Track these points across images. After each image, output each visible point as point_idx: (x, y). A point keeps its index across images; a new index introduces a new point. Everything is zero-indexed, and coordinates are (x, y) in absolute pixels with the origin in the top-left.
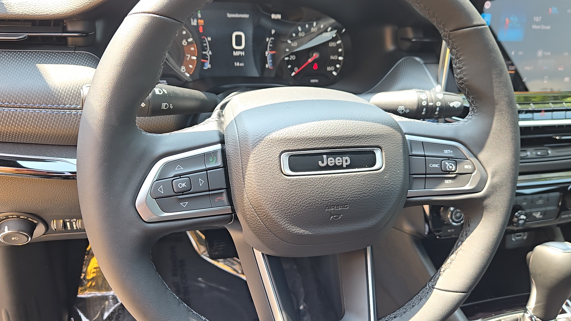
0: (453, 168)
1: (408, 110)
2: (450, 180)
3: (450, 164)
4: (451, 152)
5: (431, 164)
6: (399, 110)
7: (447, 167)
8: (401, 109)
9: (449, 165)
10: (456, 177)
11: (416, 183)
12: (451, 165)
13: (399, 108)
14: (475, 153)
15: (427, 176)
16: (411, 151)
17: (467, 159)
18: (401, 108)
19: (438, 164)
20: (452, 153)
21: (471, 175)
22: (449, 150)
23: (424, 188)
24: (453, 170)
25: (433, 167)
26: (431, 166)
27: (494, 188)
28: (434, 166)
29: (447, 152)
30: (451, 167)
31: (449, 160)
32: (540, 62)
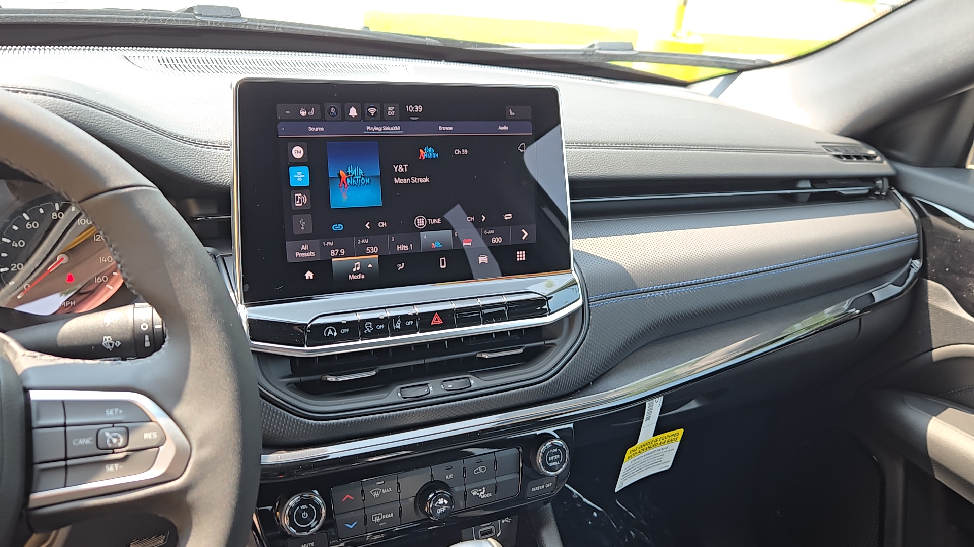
0: (118, 441)
1: (118, 342)
2: (116, 465)
3: (115, 434)
4: (121, 411)
5: (76, 439)
6: (105, 343)
7: (108, 441)
8: (107, 341)
9: (112, 437)
10: (126, 457)
11: (45, 479)
12: (116, 437)
13: (104, 340)
14: (167, 407)
15: (70, 462)
16: (38, 418)
17: (151, 421)
18: (107, 339)
19: (91, 438)
20: (122, 413)
21: (157, 449)
22: (116, 410)
23: (63, 486)
24: (120, 444)
25: (81, 445)
26: (77, 442)
27: (204, 467)
28: (82, 441)
29: (111, 415)
30: (115, 440)
31: (113, 427)
32: (424, 235)
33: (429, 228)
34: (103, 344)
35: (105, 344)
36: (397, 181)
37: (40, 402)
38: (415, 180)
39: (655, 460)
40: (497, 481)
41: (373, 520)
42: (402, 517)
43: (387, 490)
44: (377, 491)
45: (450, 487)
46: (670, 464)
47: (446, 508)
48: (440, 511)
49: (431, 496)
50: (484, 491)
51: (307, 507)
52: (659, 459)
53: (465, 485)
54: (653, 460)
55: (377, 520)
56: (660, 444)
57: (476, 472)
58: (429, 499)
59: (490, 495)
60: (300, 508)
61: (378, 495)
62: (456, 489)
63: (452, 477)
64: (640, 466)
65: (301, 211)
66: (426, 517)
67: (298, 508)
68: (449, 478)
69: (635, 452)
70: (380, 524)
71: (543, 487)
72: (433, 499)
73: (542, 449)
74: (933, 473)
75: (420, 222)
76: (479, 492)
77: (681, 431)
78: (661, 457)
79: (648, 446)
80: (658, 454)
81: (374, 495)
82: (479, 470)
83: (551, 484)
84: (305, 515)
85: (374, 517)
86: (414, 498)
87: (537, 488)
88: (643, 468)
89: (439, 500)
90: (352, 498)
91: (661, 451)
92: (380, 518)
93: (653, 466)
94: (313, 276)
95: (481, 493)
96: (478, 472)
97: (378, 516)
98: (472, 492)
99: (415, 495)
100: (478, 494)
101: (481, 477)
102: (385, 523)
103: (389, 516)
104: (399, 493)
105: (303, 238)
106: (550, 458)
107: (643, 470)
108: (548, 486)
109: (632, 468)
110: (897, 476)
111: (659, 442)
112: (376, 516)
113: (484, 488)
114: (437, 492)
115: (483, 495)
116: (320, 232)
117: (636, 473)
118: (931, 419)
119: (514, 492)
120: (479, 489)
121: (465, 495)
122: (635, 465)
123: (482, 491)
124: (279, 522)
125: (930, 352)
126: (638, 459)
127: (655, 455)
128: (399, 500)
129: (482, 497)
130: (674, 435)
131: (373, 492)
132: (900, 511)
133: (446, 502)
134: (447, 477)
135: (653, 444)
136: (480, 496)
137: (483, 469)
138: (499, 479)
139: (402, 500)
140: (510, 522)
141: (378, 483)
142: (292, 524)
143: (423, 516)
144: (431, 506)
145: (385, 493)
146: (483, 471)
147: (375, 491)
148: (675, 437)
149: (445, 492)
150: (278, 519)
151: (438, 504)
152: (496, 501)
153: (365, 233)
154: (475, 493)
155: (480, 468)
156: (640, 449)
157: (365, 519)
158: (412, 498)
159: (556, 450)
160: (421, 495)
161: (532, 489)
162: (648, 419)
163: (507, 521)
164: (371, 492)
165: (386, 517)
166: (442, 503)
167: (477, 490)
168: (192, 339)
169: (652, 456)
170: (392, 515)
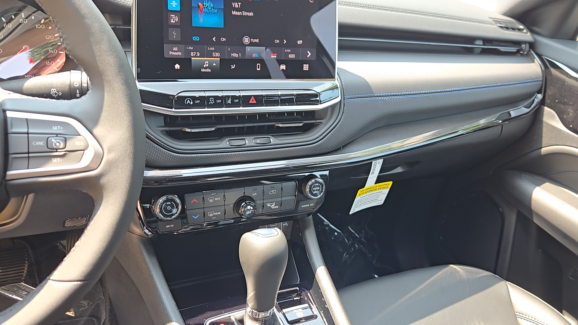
0: (60, 145)
1: (60, 92)
2: (59, 159)
3: (58, 141)
4: (61, 128)
5: (35, 142)
7: (54, 144)
8: (54, 92)
9: (56, 142)
10: (65, 155)
11: (16, 163)
12: (59, 142)
13: (52, 91)
14: (89, 127)
15: (31, 155)
16: (12, 128)
17: (80, 135)
18: (54, 91)
19: (44, 142)
20: (62, 129)
21: (83, 152)
22: (59, 127)
23: (27, 168)
24: (61, 147)
25: (37, 145)
26: (35, 143)
27: (111, 164)
28: (38, 143)
29: (55, 129)
30: (58, 144)
31: (57, 136)
32: (248, 49)
33: (251, 44)
34: (51, 93)
35: (52, 93)
36: (234, 13)
37: (13, 119)
38: (245, 13)
39: (374, 198)
40: (282, 200)
41: (208, 215)
42: (226, 215)
43: (218, 199)
44: (211, 198)
45: (255, 200)
46: (382, 202)
47: (252, 212)
48: (248, 213)
49: (243, 204)
50: (274, 204)
51: (170, 204)
52: (376, 198)
53: (263, 200)
54: (373, 198)
55: (211, 215)
56: (378, 189)
57: (270, 193)
58: (242, 206)
59: (277, 207)
60: (166, 204)
61: (212, 201)
62: (258, 202)
63: (256, 195)
64: (365, 201)
65: (174, 26)
66: (240, 216)
67: (165, 203)
68: (254, 195)
69: (363, 192)
70: (213, 218)
71: (308, 205)
72: (244, 206)
73: (310, 183)
74: (532, 218)
75: (246, 40)
76: (271, 205)
77: (391, 183)
78: (378, 197)
79: (371, 189)
80: (376, 195)
81: (210, 201)
82: (272, 192)
83: (313, 204)
84: (169, 208)
85: (209, 213)
86: (233, 204)
87: (305, 206)
88: (367, 202)
89: (248, 207)
90: (197, 201)
91: (378, 193)
92: (213, 214)
93: (373, 202)
94: (180, 67)
95: (272, 206)
96: (271, 193)
97: (211, 213)
98: (267, 204)
99: (234, 203)
100: (271, 206)
101: (273, 197)
102: (216, 218)
103: (218, 213)
104: (225, 201)
105: (175, 43)
106: (314, 188)
107: (367, 204)
108: (311, 205)
109: (361, 201)
110: (511, 220)
111: (377, 188)
112: (210, 213)
113: (274, 203)
114: (247, 202)
115: (273, 206)
116: (185, 41)
117: (363, 204)
118: (535, 188)
119: (292, 206)
120: (271, 203)
121: (263, 206)
122: (362, 200)
123: (273, 204)
124: (154, 211)
125: (540, 149)
126: (365, 196)
127: (375, 195)
128: (225, 205)
129: (273, 208)
130: (387, 185)
131: (209, 199)
132: (511, 240)
133: (252, 208)
134: (253, 194)
135: (374, 189)
136: (271, 207)
137: (275, 192)
138: (283, 199)
139: (226, 205)
140: (287, 225)
141: (212, 194)
142: (161, 212)
143: (238, 216)
144: (243, 210)
145: (217, 200)
146: (274, 193)
147: (210, 199)
148: (387, 186)
149: (252, 202)
150: (153, 210)
151: (247, 209)
152: (281, 211)
153: (212, 44)
154: (268, 205)
155: (273, 191)
156: (366, 191)
157: (204, 214)
158: (232, 205)
159: (317, 184)
160: (237, 203)
161: (302, 206)
162: (373, 173)
163: (286, 225)
164: (208, 199)
165: (216, 214)
166: (250, 208)
167: (270, 204)
168: (105, 88)
169: (373, 196)
170: (220, 213)
